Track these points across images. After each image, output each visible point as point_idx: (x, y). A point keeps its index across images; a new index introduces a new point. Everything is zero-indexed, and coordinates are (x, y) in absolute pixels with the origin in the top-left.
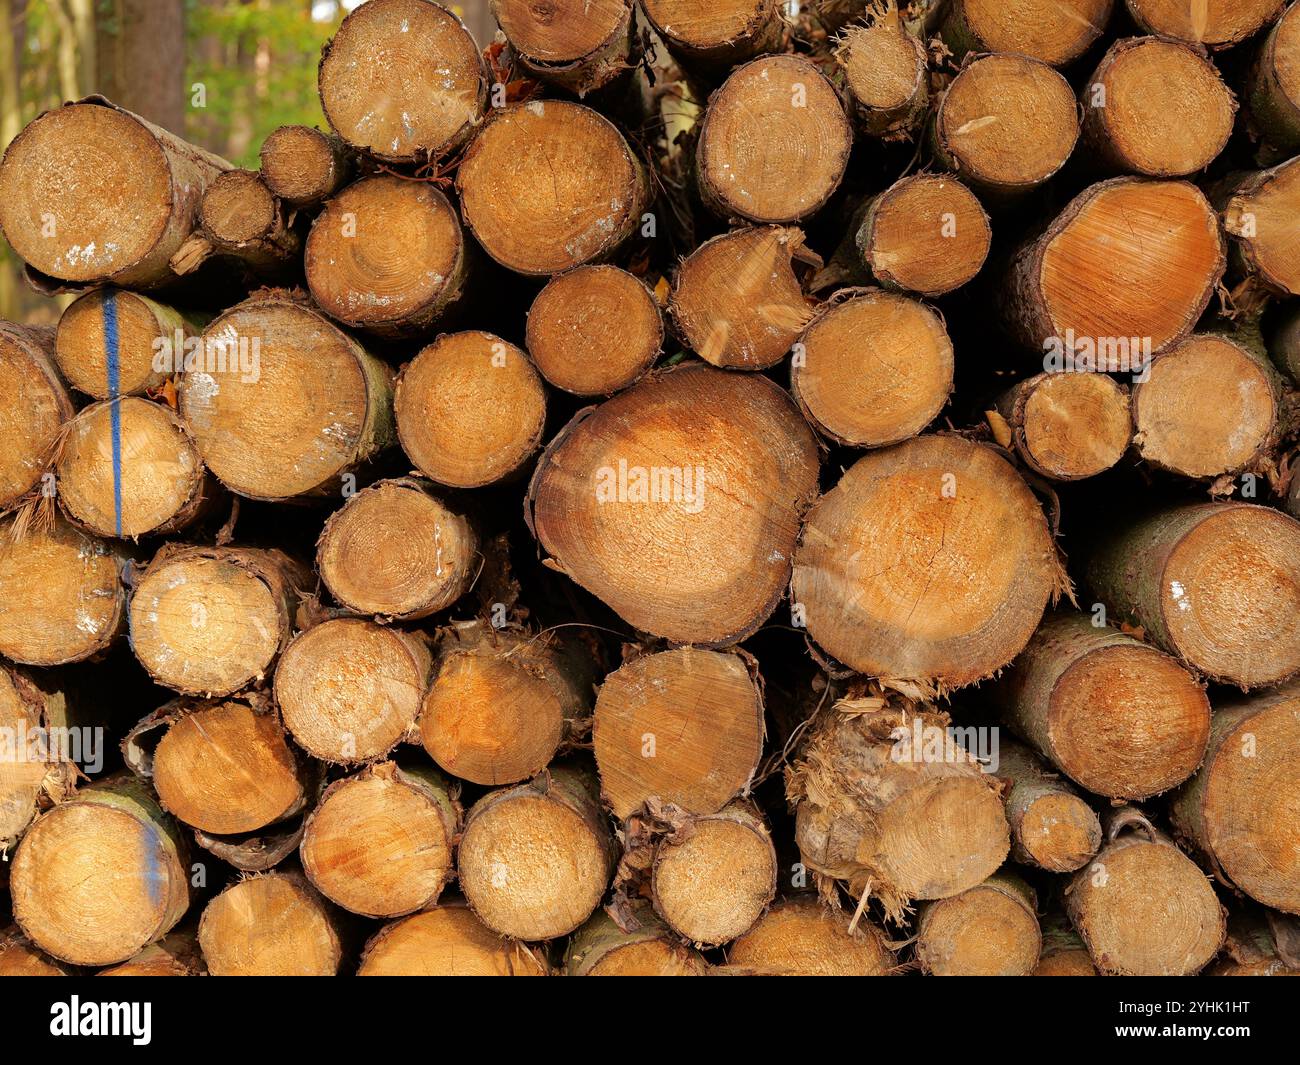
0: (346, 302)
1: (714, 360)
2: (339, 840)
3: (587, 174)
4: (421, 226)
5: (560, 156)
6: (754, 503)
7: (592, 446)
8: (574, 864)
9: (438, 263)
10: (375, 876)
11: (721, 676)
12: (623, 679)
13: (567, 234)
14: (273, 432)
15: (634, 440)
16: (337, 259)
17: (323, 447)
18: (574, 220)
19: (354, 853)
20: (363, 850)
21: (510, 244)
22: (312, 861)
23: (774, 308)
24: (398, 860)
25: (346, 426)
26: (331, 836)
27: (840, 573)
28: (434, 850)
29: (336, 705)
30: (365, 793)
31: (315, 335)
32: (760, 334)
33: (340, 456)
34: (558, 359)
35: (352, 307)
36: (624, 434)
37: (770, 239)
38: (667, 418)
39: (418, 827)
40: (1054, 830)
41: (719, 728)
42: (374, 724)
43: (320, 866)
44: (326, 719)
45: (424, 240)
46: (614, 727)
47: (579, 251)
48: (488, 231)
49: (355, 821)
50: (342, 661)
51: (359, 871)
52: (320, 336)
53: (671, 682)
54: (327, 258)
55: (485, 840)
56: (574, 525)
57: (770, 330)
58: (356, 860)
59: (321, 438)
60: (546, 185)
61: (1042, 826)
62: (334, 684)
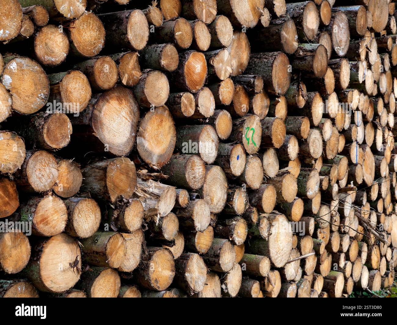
0: (44, 58)
1: (125, 84)
2: (42, 215)
3: (97, 32)
4: (61, 40)
5: (91, 26)
6: (130, 120)
7: (102, 104)
8: (95, 216)
9: (65, 51)
10: (51, 225)
11: (130, 164)
12: (112, 165)
13: (93, 47)
14: (26, 94)
15: (109, 103)
16: (42, 46)
17: (38, 100)
18: (94, 44)
19: (46, 219)
20: (48, 217)
21: (81, 48)
22: (35, 222)
23: (136, 72)
24: (56, 219)
25: (44, 94)
26: (40, 214)
27: (144, 138)
28: (64, 216)
29: (40, 176)
30: (48, 201)
31: (36, 67)
32: (133, 78)
33: (43, 103)
34: (99, 80)
35: (46, 60)
36: (108, 101)
37: (135, 55)
38: (115, 98)
39: (60, 210)
40: (183, 198)
41: (130, 177)
42: (49, 181)
43: (37, 223)
44: (38, 180)
45: (62, 43)
46: (110, 178)
47: (95, 52)
48: (77, 43)
49: (46, 209)
50: (41, 162)
51: (47, 223)
52: (37, 68)
53: (121, 165)
54: (39, 45)
55: (78, 211)
56: (99, 124)
57: (135, 77)
58: (46, 220)
59: (38, 97)
60: (88, 34)
61: (181, 197)
62: (40, 169)
